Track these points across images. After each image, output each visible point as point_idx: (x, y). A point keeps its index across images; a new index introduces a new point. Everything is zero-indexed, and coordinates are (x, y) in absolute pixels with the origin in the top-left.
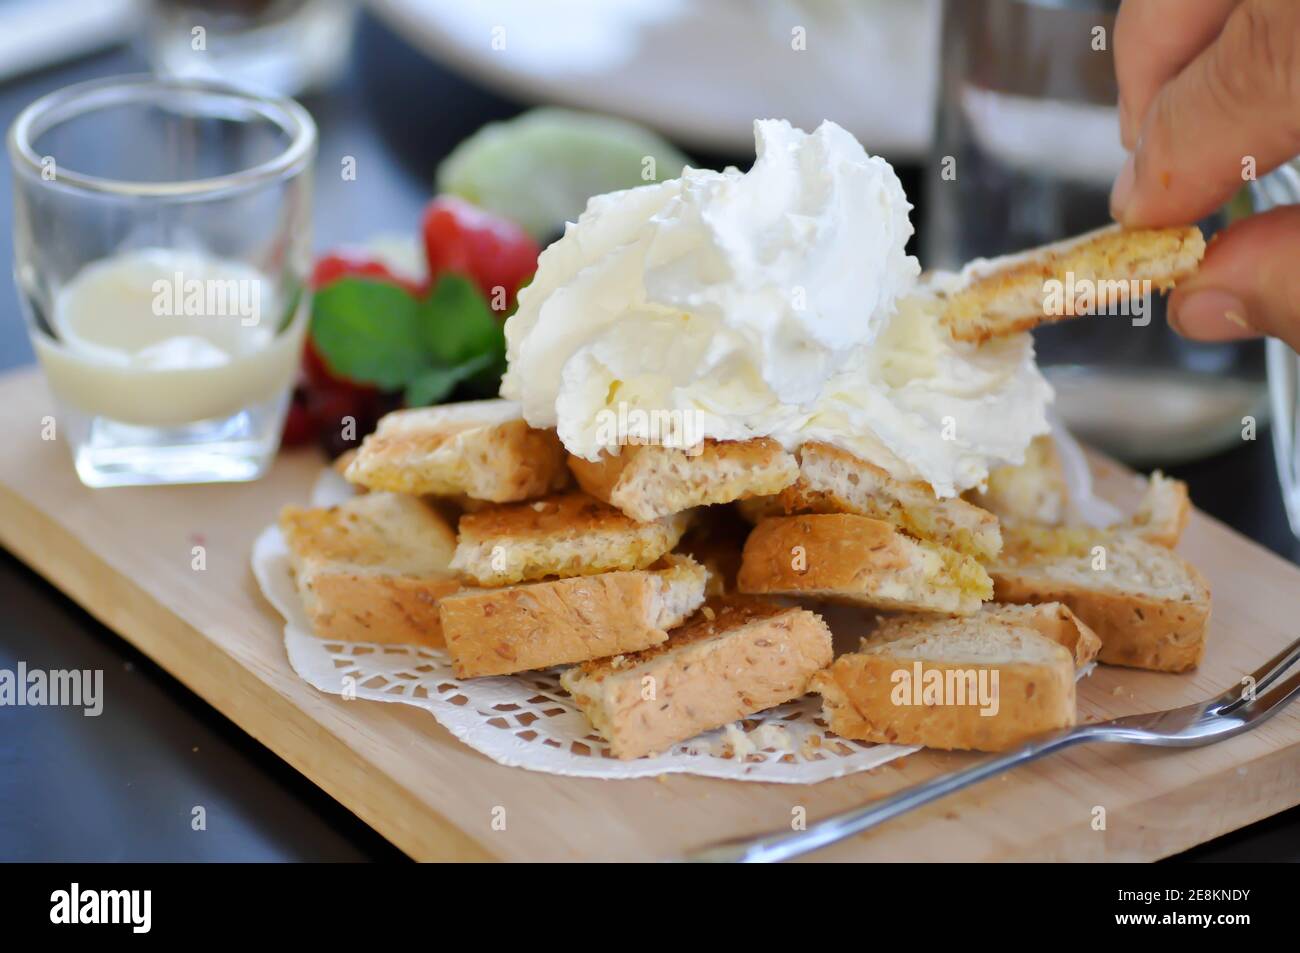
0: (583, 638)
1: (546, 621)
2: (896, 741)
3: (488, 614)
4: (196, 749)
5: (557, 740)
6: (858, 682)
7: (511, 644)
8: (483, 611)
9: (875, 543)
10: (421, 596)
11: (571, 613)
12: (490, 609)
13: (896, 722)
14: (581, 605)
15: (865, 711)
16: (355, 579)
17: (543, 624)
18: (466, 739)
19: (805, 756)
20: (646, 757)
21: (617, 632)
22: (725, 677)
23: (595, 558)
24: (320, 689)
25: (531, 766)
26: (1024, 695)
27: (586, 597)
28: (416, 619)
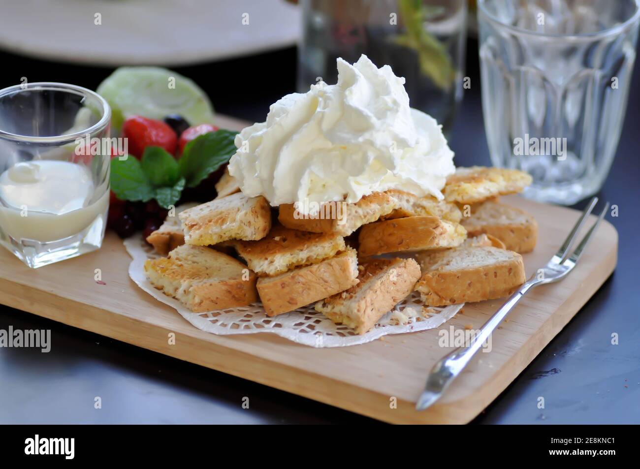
0: (325, 289)
1: (309, 285)
2: (455, 303)
3: (283, 287)
4: (160, 371)
5: (330, 333)
6: (436, 283)
7: (295, 298)
8: (281, 287)
9: (434, 226)
10: (239, 286)
11: (319, 279)
12: (283, 285)
13: (455, 295)
14: (323, 276)
15: (440, 294)
16: (211, 285)
17: (307, 287)
18: (297, 341)
19: (425, 317)
20: (368, 331)
21: (339, 283)
22: (387, 292)
23: (318, 255)
24: (217, 333)
25: (330, 346)
26: (508, 273)
27: (325, 272)
28: (236, 296)
